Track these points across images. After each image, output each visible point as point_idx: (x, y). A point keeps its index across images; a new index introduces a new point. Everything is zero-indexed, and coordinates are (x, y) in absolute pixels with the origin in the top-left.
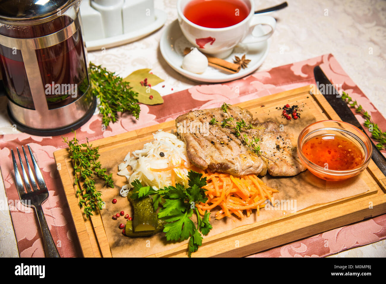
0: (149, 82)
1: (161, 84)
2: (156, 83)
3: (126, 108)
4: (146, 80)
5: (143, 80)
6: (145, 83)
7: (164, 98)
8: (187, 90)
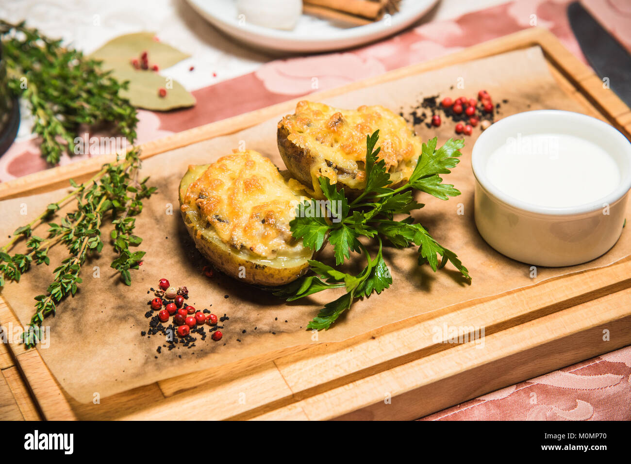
0: (152, 61)
1: (186, 65)
2: (173, 63)
3: (102, 114)
4: (144, 57)
5: (137, 57)
6: (143, 64)
7: (196, 94)
8: (253, 75)
